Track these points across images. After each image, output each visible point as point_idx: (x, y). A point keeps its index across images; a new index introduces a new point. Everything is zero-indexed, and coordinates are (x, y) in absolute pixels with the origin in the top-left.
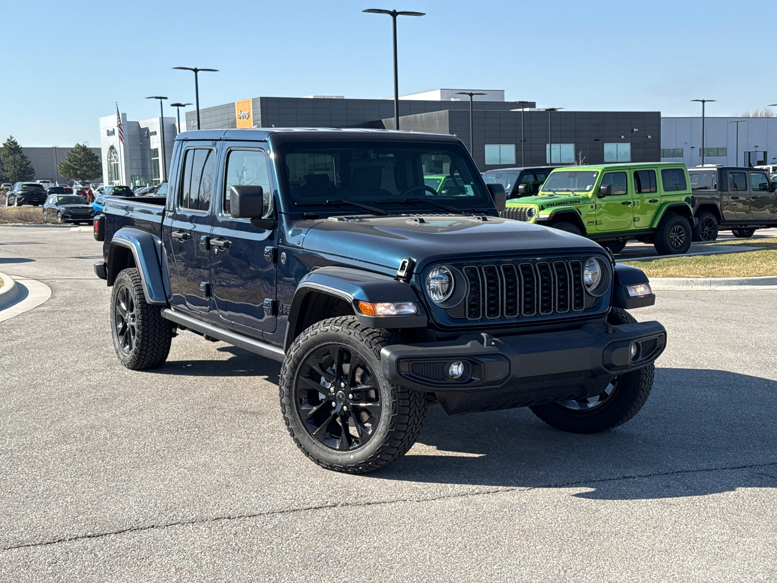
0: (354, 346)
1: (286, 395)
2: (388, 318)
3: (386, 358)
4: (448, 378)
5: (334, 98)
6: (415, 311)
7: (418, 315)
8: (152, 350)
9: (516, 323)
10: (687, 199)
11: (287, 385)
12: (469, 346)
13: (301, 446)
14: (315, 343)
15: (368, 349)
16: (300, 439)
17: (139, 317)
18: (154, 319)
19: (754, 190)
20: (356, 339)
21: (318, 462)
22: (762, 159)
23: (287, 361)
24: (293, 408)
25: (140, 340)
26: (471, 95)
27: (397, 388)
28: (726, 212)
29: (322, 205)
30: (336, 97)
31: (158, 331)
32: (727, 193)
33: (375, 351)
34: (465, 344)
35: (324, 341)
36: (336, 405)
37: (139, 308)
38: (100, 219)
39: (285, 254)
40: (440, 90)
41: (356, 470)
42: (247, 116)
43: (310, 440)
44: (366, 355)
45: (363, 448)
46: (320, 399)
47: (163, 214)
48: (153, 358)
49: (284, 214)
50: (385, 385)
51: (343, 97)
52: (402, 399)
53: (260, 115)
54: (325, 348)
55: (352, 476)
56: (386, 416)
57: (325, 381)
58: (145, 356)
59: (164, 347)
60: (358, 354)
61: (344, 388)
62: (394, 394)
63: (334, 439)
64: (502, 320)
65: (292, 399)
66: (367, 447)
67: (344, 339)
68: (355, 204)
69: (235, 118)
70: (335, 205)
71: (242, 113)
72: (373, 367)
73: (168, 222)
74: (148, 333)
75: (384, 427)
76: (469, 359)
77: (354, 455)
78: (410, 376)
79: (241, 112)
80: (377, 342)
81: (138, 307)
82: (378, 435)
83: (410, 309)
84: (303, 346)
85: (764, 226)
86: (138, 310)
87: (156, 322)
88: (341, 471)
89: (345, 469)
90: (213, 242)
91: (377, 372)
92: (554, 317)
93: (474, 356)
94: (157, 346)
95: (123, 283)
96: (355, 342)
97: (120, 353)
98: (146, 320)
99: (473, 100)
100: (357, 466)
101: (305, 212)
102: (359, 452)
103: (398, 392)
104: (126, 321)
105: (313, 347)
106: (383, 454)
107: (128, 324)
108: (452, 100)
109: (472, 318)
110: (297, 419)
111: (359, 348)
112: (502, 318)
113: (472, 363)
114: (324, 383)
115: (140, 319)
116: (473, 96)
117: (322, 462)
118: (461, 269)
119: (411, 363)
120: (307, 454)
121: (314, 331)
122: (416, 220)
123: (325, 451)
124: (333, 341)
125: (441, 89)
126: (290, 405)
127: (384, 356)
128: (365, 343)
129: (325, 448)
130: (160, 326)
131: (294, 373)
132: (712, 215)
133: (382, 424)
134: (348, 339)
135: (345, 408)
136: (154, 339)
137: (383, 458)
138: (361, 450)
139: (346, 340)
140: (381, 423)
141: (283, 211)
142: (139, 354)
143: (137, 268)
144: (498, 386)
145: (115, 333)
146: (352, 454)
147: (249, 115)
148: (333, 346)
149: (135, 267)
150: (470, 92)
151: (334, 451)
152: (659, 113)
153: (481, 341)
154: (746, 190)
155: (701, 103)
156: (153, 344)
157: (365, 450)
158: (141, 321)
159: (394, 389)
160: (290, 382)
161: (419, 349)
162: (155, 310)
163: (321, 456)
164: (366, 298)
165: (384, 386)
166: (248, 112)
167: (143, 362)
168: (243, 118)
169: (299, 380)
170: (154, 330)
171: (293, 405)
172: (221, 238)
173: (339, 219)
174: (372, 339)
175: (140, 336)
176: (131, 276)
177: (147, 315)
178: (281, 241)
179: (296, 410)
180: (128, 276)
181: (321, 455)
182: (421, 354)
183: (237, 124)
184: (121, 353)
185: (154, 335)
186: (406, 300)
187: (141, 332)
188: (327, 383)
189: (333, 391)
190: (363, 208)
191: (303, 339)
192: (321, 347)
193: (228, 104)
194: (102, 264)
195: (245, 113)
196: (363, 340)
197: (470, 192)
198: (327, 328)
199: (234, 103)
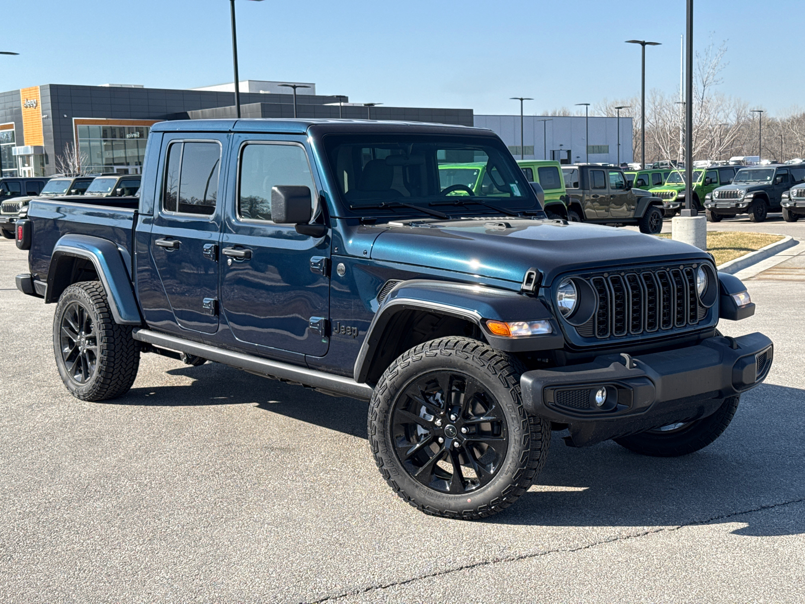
0: (472, 373)
1: (379, 431)
2: (522, 340)
3: (528, 386)
4: (594, 406)
5: (133, 87)
6: (549, 329)
7: (555, 335)
8: (118, 377)
9: (642, 340)
10: (562, 198)
11: (381, 419)
12: (611, 370)
13: (399, 490)
14: (418, 370)
15: (492, 376)
16: (398, 482)
17: (104, 340)
18: (121, 341)
19: (612, 188)
20: (475, 364)
21: (423, 507)
22: (566, 158)
23: (381, 391)
24: (388, 445)
25: (105, 367)
26: (294, 87)
27: (529, 420)
28: (588, 211)
29: (378, 208)
30: (134, 86)
31: (126, 355)
32: (588, 191)
33: (501, 377)
34: (607, 366)
35: (431, 367)
36: (444, 440)
37: (103, 329)
38: (25, 224)
39: (342, 264)
40: (247, 82)
41: (474, 515)
42: (35, 105)
43: (412, 482)
44: (488, 382)
45: (484, 490)
46: (419, 434)
47: (135, 219)
48: (118, 387)
49: (339, 218)
50: (514, 416)
51: (143, 86)
52: (535, 432)
53: (50, 104)
54: (432, 374)
55: (469, 523)
56: (515, 453)
57: (426, 413)
58: (109, 385)
59: (131, 374)
60: (477, 380)
61: (455, 420)
62: (526, 427)
63: (441, 480)
64: (629, 337)
65: (387, 436)
66: (489, 489)
67: (459, 364)
68: (413, 206)
69: (20, 107)
70: (390, 209)
71: (29, 101)
72: (497, 396)
73: (141, 227)
74: (114, 358)
75: (513, 465)
76: (615, 383)
77: (472, 498)
78: (556, 406)
79: (27, 100)
80: (502, 367)
81: (101, 328)
82: (504, 475)
83: (543, 328)
84: (402, 374)
85: (620, 224)
86: (102, 331)
87: (123, 345)
88: (453, 518)
89: (459, 515)
90: (226, 251)
91: (503, 401)
92: (674, 332)
93: (619, 380)
94: (123, 372)
95: (75, 299)
96: (474, 367)
97: (69, 382)
98: (112, 343)
99: (297, 94)
100: (476, 512)
101: (363, 216)
102: (479, 495)
103: (530, 425)
104: (78, 345)
105: (416, 374)
106: (510, 496)
107: (80, 348)
108: (261, 92)
109: (601, 336)
110: (394, 459)
111: (480, 375)
112: (629, 334)
113: (619, 387)
114: (425, 415)
115: (104, 343)
116: (297, 89)
117: (428, 508)
118: (588, 280)
119: (557, 391)
120: (408, 499)
121: (418, 355)
122: (500, 225)
123: (432, 495)
124: (442, 367)
125: (249, 81)
126: (385, 443)
127: (525, 383)
128: (488, 368)
129: (432, 491)
130: (128, 349)
131: (389, 405)
132: (576, 214)
133: (509, 462)
134: (464, 364)
135: (456, 444)
136: (120, 365)
137: (509, 501)
138: (480, 492)
139: (461, 365)
140: (508, 460)
141: (337, 215)
142: (102, 383)
143: (100, 281)
144: (643, 413)
145: (60, 359)
146: (468, 497)
147: (37, 104)
148: (443, 372)
149: (98, 280)
150: (293, 85)
151: (444, 495)
152: (471, 111)
153: (623, 362)
154: (605, 188)
155: (520, 101)
156: (120, 371)
157: (486, 492)
158: (106, 344)
159: (526, 421)
160: (385, 417)
161: (563, 374)
162: (121, 331)
163: (427, 501)
164: (498, 317)
165: (512, 418)
166: (35, 100)
167: (105, 392)
168: (30, 107)
169: (396, 413)
170: (121, 355)
171: (388, 442)
172: (237, 247)
173: (405, 224)
174: (496, 364)
175: (104, 362)
176: (88, 291)
177: (113, 336)
178: (337, 249)
179: (392, 449)
180: (83, 291)
181: (427, 499)
182: (568, 380)
183: (23, 114)
184: (72, 382)
185: (121, 360)
186: (539, 318)
187: (106, 357)
188: (428, 416)
189: (440, 425)
190: (422, 211)
191: (402, 365)
192: (427, 373)
193: (12, 92)
194: (29, 276)
195: (32, 101)
196: (484, 365)
197: (517, 193)
198: (435, 352)
199: (19, 91)
